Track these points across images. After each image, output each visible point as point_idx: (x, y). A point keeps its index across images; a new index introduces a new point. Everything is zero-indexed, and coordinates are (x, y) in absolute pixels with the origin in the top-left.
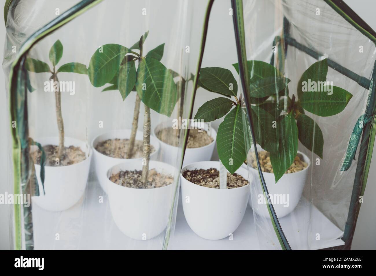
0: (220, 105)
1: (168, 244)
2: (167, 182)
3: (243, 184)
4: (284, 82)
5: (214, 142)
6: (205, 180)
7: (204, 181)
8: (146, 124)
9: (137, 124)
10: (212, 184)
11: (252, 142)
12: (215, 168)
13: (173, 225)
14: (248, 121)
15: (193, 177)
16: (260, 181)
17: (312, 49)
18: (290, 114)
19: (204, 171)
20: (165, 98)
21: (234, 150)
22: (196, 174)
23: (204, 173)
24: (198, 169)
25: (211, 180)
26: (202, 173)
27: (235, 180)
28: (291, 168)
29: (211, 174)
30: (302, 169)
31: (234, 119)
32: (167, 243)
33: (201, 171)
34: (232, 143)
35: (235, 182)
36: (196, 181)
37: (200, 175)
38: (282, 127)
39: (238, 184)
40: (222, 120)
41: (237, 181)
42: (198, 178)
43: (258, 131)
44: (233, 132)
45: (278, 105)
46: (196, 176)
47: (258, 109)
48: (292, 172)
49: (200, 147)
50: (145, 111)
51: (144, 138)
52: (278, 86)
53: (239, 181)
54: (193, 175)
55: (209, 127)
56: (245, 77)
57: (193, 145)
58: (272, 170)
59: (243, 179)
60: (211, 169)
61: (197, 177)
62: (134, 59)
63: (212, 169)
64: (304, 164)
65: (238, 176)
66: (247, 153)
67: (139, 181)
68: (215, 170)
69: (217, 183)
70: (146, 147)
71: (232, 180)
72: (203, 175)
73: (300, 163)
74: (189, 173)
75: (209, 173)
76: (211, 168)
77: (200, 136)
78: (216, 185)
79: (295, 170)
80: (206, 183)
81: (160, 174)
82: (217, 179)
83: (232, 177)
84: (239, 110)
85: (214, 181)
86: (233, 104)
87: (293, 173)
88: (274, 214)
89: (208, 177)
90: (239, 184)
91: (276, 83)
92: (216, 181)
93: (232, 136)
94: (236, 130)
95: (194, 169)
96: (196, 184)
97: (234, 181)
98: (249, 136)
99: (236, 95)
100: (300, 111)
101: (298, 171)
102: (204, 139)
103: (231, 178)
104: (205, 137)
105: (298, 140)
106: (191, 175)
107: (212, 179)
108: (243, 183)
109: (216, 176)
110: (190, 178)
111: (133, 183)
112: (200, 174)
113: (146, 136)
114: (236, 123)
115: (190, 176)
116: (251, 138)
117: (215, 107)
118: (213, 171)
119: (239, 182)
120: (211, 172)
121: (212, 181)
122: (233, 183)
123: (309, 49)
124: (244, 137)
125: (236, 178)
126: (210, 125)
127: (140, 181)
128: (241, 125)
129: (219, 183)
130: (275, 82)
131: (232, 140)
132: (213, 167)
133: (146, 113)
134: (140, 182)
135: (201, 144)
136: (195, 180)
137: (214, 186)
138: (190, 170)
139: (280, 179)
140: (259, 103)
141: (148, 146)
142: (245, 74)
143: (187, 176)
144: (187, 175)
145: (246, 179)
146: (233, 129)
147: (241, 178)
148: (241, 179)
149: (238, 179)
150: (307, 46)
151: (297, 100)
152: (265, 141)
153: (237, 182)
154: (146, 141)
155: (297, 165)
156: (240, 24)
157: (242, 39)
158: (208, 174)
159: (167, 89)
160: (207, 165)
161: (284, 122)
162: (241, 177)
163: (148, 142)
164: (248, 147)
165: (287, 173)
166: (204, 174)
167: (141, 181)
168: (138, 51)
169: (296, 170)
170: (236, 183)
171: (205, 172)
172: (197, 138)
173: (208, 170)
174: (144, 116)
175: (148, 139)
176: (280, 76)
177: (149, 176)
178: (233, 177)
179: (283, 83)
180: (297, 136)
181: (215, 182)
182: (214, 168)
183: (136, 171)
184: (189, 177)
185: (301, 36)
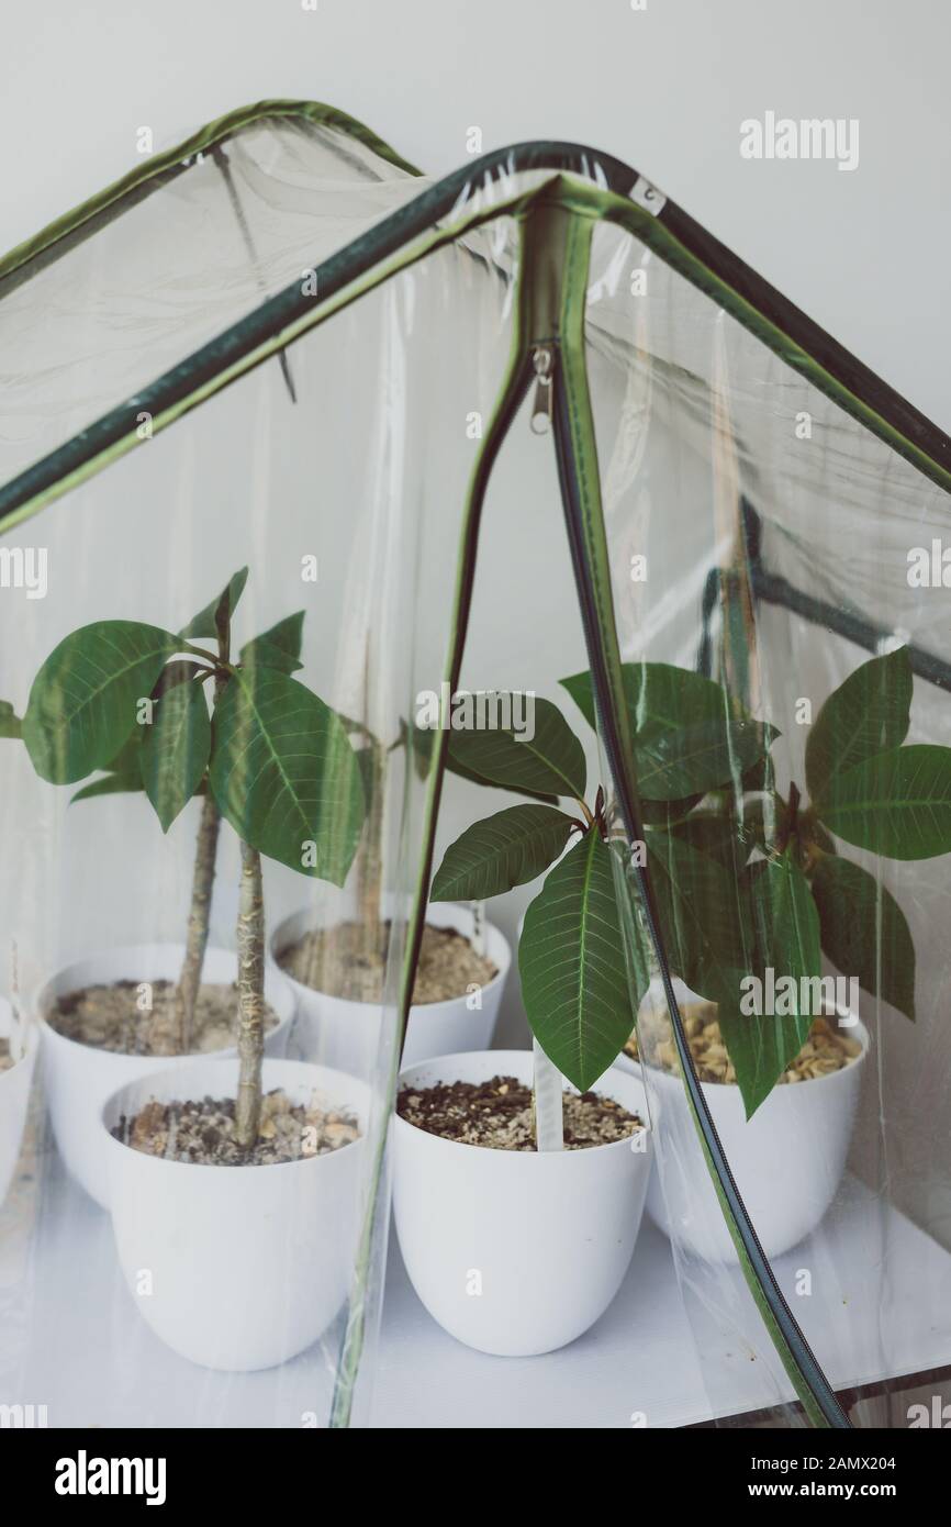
0: (524, 833)
1: (356, 1371)
2: (331, 1139)
3: (624, 1132)
4: (760, 740)
5: (500, 978)
6: (479, 1123)
7: (473, 1126)
8: (248, 919)
9: (205, 920)
10: (504, 1136)
11: (654, 967)
12: (513, 1075)
13: (373, 1298)
14: (636, 885)
15: (429, 1113)
16: (690, 1112)
17: (855, 615)
18: (787, 855)
19: (470, 1089)
20: (330, 814)
21: (588, 1002)
22: (441, 1104)
23: (472, 1096)
24: (449, 1082)
25: (500, 1124)
26: (462, 1098)
27: (592, 1116)
28: (801, 1063)
29: (500, 1100)
30: (842, 1065)
31: (582, 882)
32: (353, 1369)
33: (462, 1092)
34: (578, 975)
35: (593, 1124)
36: (446, 1128)
37: (456, 1107)
38: (760, 905)
39: (602, 1131)
40: (535, 887)
41: (598, 1121)
42: (452, 1115)
43: (673, 923)
44: (578, 933)
45: (740, 825)
46: (444, 1109)
47: (671, 844)
48: (803, 1078)
49: (447, 998)
50: (244, 868)
51: (241, 970)
52: (737, 754)
53: (607, 1122)
54: (432, 1106)
55: (477, 920)
56: (619, 727)
57: (421, 994)
58: (731, 1072)
59: (620, 1112)
60: (497, 1082)
61: (445, 1113)
62: (200, 673)
63: (502, 1080)
64: (848, 1044)
65: (602, 1102)
66: (638, 1007)
67: (223, 1141)
68: (513, 1083)
69: (522, 1132)
70: (251, 1007)
71: (579, 1120)
72: (469, 1106)
73: (833, 1044)
74: (414, 1101)
75: (491, 1096)
76: (497, 1078)
77: (445, 958)
78: (522, 1139)
79: (815, 1071)
80: (481, 1133)
81: (302, 1108)
82: (522, 1117)
83: (580, 1108)
84: (596, 850)
85: (512, 1124)
86: (574, 827)
87: (809, 1082)
88: (749, 1237)
89: (487, 1110)
90: (607, 1131)
91: (730, 742)
92: (521, 1126)
93: (578, 948)
94: (591, 924)
95: (431, 1085)
96: (446, 1138)
97: (586, 1123)
98: (640, 945)
99: (583, 795)
100: (819, 846)
101: (826, 1072)
102: (463, 969)
103: (577, 1111)
104: (465, 960)
105: (822, 954)
106: (424, 1108)
107: (503, 1118)
108: (623, 1128)
109: (519, 1108)
110: (421, 1117)
111: (201, 1149)
112: (455, 1102)
113: (248, 964)
114: (589, 896)
115: (419, 1110)
116: (651, 951)
117: (507, 842)
118: (504, 1090)
119: (608, 1126)
120: (496, 1093)
121: (505, 1126)
122: (586, 1128)
123: (842, 616)
124: (621, 949)
125: (596, 1112)
126: (481, 915)
127: (229, 1140)
128: (608, 907)
129: (533, 1133)
130: (726, 741)
131: (577, 963)
132: (503, 1073)
133: (248, 876)
134: (229, 1144)
135: (450, 988)
136: (441, 1125)
137: (513, 1143)
138: (420, 1087)
139: (763, 1103)
140: (671, 821)
141: (256, 1004)
142: (617, 714)
143: (409, 1111)
144: (408, 1106)
145: (633, 1113)
146: (577, 920)
147: (611, 1110)
148: (612, 1114)
149: (603, 1114)
150: (832, 603)
151: (805, 803)
152: (702, 959)
153: (599, 1125)
154: (248, 983)
155: (821, 1050)
156: (591, 535)
157: (602, 588)
158: (487, 1101)
159: (337, 781)
160: (480, 1067)
161: (767, 888)
162: (611, 1105)
163: (258, 988)
164: (640, 985)
165: (787, 1081)
166: (471, 1102)
167: (234, 1139)
168: (211, 645)
169: (819, 1069)
170: (597, 1130)
171: (476, 1093)
172: (435, 965)
173: (486, 1086)
174: (240, 886)
175: (256, 974)
176: (744, 716)
177: (262, 1119)
178: (582, 1105)
179: (755, 740)
180: (816, 939)
181: (514, 1129)
182: (506, 1075)
183: (208, 1100)
184: (417, 1116)
185: (809, 569)
